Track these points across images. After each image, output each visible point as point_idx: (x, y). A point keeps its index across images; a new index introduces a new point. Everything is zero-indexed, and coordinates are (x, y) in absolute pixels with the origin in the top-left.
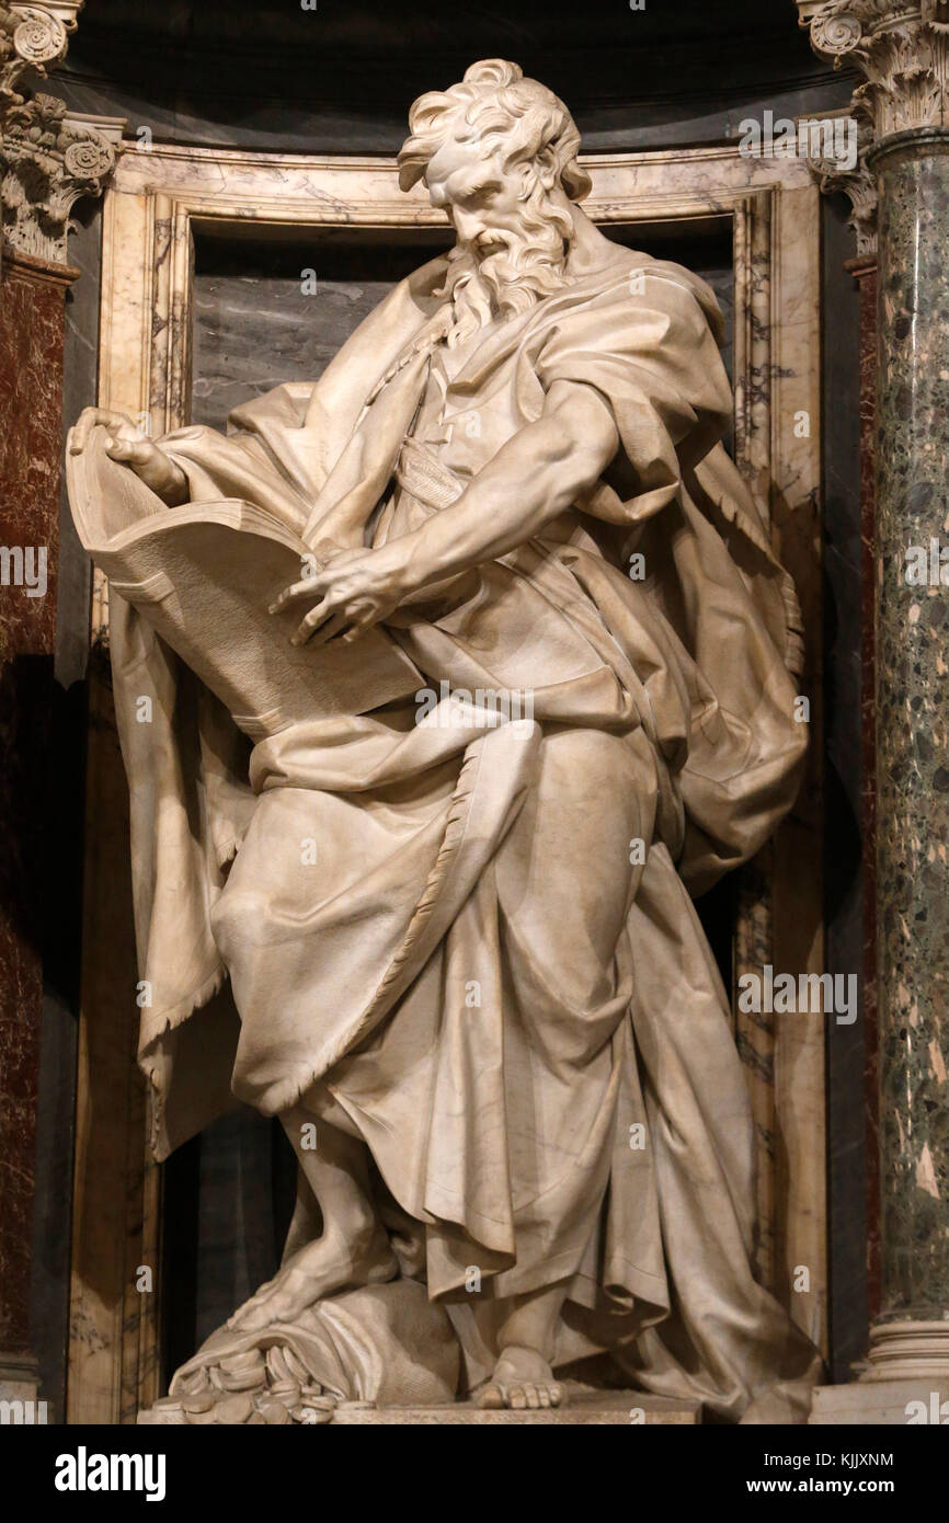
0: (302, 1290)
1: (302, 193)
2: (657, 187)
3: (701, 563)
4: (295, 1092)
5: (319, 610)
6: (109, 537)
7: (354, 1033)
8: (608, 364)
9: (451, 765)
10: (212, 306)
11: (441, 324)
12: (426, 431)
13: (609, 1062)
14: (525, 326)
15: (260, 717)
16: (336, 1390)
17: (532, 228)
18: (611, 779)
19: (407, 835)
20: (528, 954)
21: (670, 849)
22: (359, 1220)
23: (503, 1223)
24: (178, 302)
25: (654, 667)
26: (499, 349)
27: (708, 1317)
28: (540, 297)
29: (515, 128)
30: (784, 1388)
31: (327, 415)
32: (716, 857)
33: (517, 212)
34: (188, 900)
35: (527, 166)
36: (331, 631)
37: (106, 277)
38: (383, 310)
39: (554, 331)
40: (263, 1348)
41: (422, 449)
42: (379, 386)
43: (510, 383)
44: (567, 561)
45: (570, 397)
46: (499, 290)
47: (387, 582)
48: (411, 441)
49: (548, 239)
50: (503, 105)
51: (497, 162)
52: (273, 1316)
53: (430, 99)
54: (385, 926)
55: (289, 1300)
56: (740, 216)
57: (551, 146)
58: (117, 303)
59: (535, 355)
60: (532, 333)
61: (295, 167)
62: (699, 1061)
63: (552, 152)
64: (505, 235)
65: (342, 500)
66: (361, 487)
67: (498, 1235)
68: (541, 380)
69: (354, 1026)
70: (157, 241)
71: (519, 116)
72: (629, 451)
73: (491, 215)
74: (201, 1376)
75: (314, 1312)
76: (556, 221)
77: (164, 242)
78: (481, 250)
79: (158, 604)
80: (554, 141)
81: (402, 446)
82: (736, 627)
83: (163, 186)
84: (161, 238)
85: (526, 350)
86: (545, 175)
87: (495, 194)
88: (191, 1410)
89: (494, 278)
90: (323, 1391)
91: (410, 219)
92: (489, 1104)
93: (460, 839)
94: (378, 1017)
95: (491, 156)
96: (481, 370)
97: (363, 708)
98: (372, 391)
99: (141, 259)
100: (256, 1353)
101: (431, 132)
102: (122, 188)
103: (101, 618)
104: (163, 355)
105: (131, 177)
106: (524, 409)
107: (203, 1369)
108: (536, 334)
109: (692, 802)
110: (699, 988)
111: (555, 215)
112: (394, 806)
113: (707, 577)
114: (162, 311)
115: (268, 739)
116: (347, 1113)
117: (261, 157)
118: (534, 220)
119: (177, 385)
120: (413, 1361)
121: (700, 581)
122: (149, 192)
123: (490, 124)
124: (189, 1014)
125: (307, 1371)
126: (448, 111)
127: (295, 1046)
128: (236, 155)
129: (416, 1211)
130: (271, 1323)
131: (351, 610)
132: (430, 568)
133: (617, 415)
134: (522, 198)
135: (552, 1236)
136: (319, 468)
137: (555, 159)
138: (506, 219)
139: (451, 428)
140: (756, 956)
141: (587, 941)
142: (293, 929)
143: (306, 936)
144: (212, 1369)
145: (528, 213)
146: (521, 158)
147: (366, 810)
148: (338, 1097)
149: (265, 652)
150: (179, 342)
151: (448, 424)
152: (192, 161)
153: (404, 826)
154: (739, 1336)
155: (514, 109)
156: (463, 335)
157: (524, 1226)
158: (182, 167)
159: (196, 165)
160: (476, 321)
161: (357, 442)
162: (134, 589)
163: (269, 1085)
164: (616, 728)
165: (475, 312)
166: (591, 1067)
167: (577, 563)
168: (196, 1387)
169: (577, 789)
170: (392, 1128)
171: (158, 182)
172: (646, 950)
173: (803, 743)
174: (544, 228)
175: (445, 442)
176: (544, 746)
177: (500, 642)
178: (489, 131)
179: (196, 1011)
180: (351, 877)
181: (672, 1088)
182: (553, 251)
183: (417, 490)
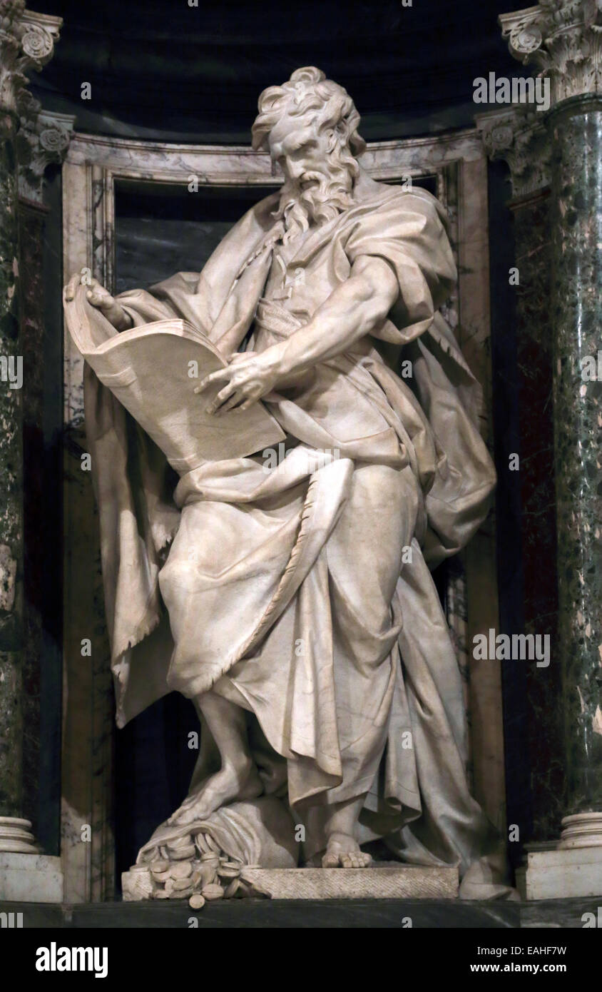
0: (211, 801)
1: (178, 167)
2: (388, 163)
3: (430, 375)
4: (210, 682)
5: (227, 390)
6: (97, 347)
7: (247, 645)
8: (391, 244)
9: (302, 486)
10: (125, 236)
11: (278, 231)
12: (275, 292)
13: (389, 665)
14: (336, 226)
15: (186, 459)
16: (238, 859)
17: (334, 171)
18: (394, 496)
19: (274, 529)
20: (346, 599)
21: (419, 541)
22: (244, 760)
23: (335, 758)
24: (109, 229)
25: (418, 429)
26: (320, 240)
27: (443, 816)
28: (340, 211)
29: (324, 107)
30: (485, 859)
31: (210, 287)
32: (443, 548)
33: (326, 161)
34: (139, 572)
35: (331, 132)
36: (233, 403)
37: (65, 214)
38: (240, 225)
39: (357, 226)
40: (193, 836)
41: (272, 303)
42: (244, 267)
43: (327, 261)
44: (366, 365)
45: (369, 264)
46: (315, 209)
47: (269, 371)
48: (263, 299)
49: (343, 177)
50: (317, 93)
51: (314, 129)
52: (196, 816)
53: (273, 90)
54: (265, 582)
55: (204, 807)
56: (441, 177)
57: (344, 120)
58: (72, 230)
59: (345, 241)
60: (341, 230)
61: (173, 151)
62: (437, 666)
63: (345, 123)
64: (317, 174)
65: (226, 333)
66: (238, 325)
67: (332, 765)
68: (348, 257)
69: (246, 642)
70: (94, 193)
71: (327, 100)
72: (405, 298)
73: (309, 163)
74: (156, 851)
75: (218, 814)
76: (349, 165)
77: (99, 194)
78: (302, 184)
79: (127, 387)
80: (346, 117)
81: (258, 303)
82: (452, 414)
83: (97, 161)
84: (97, 191)
85: (339, 238)
86: (341, 138)
87: (312, 149)
88: (156, 870)
89: (312, 201)
90: (230, 859)
91: (244, 181)
92: (325, 688)
93: (310, 529)
94: (261, 636)
95: (310, 124)
96: (309, 254)
97: (247, 452)
98: (239, 271)
99: (84, 205)
100: (188, 838)
101: (272, 111)
102: (73, 161)
103: (69, 416)
104: (100, 261)
105: (78, 154)
106: (338, 275)
107: (157, 848)
108: (343, 231)
109: (433, 514)
110: (436, 623)
111: (348, 162)
112: (266, 512)
113: (435, 384)
114: (99, 235)
115: (191, 472)
116: (242, 695)
117: (153, 145)
118: (335, 165)
119: (110, 279)
120: (277, 842)
121: (431, 387)
122: (88, 164)
123: (311, 104)
124: (142, 638)
125: (220, 847)
126: (283, 98)
127: (211, 654)
128: (138, 144)
129: (283, 751)
130: (195, 820)
131: (246, 389)
132: (294, 363)
133: (399, 275)
134: (329, 152)
135: (359, 768)
136: (207, 318)
137: (347, 128)
138: (319, 165)
139: (291, 289)
140: (458, 608)
141: (379, 592)
142: (212, 583)
143: (219, 587)
144: (162, 848)
145: (332, 161)
146: (328, 126)
147: (251, 515)
148: (236, 684)
149: (190, 418)
150: (110, 253)
151: (288, 288)
152: (113, 146)
153: (272, 523)
154: (460, 827)
155: (323, 95)
156: (292, 237)
157: (346, 761)
158: (106, 149)
159: (114, 149)
160: (299, 229)
161: (232, 301)
162: (113, 378)
163: (194, 678)
164: (397, 465)
165: (299, 224)
166: (380, 667)
167: (372, 367)
168: (154, 858)
169: (375, 501)
170: (268, 703)
171: (93, 158)
172: (406, 601)
173: (494, 480)
174: (340, 170)
175: (287, 298)
176: (355, 475)
177: (329, 412)
178: (310, 108)
179: (146, 637)
180: (243, 553)
181: (423, 681)
182: (348, 184)
183: (271, 327)
